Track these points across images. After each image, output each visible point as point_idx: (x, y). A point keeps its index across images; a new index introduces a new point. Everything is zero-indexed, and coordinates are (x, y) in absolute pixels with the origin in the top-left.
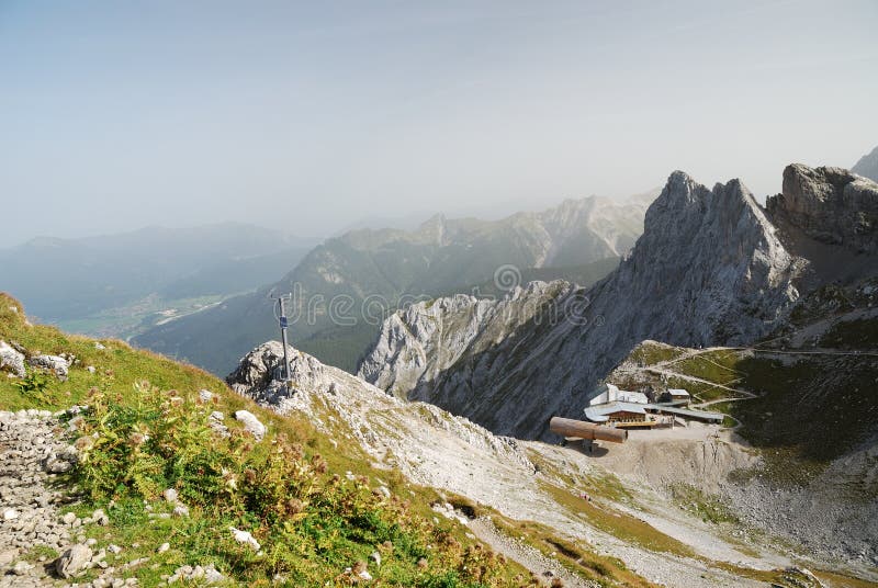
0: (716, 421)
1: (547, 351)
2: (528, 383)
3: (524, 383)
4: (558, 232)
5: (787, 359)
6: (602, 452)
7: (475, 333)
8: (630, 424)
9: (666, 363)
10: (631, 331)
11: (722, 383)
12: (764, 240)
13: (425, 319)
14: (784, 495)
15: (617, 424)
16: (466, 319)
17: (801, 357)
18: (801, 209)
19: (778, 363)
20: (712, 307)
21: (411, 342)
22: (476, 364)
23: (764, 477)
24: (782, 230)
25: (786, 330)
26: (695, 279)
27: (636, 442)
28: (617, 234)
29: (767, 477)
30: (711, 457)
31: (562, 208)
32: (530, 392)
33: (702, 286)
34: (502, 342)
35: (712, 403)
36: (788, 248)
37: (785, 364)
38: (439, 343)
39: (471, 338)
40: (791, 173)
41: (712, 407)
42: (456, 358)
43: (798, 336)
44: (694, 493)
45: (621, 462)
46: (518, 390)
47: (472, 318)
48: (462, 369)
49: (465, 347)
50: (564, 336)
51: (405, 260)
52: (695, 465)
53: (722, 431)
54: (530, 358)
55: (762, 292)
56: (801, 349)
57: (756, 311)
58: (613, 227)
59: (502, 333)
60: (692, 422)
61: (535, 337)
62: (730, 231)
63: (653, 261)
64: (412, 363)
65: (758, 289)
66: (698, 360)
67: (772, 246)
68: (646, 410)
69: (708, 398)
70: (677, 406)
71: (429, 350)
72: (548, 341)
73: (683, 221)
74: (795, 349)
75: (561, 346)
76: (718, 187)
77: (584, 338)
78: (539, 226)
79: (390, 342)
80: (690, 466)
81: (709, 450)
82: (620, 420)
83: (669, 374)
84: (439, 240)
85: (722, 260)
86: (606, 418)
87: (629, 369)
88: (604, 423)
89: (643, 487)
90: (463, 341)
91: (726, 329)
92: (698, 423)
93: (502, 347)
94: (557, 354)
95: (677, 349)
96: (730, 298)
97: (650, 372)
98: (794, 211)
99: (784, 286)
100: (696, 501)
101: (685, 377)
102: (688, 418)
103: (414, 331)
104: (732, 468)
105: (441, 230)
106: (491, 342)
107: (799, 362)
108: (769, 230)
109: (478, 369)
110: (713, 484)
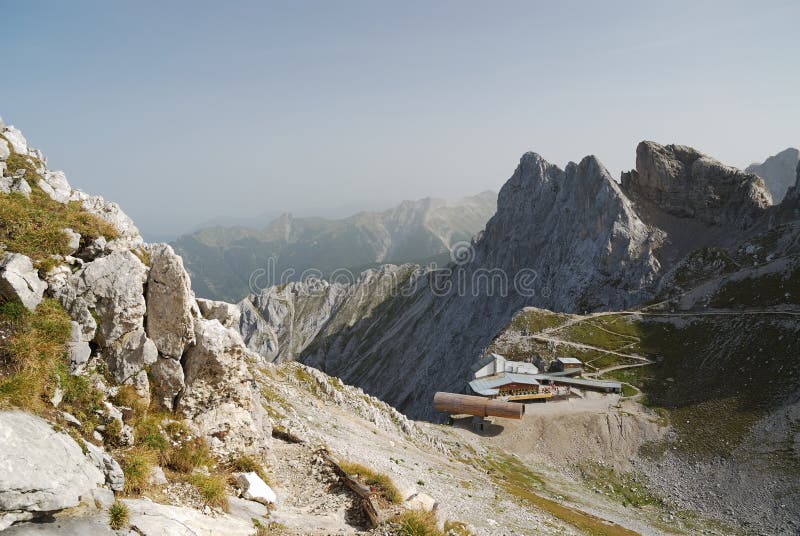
0: (614, 391)
1: (401, 332)
2: (382, 364)
3: (378, 365)
4: (397, 229)
5: (680, 322)
6: (496, 430)
7: (328, 317)
8: (523, 397)
9: (551, 330)
10: (487, 309)
11: (613, 349)
12: (623, 212)
13: (277, 304)
14: (706, 469)
15: (508, 397)
16: (318, 302)
17: (695, 319)
18: (654, 184)
19: (671, 326)
20: (573, 281)
21: (262, 327)
22: (328, 347)
23: (679, 450)
24: (637, 205)
25: (673, 292)
26: (553, 254)
27: (533, 417)
28: (449, 232)
29: (681, 448)
30: (618, 431)
31: (400, 209)
32: (385, 374)
33: (561, 261)
34: (355, 324)
35: (608, 370)
36: (645, 221)
37: (678, 326)
38: (291, 326)
39: (323, 322)
40: (644, 149)
41: (607, 375)
42: (308, 342)
43: (687, 298)
44: (605, 473)
45: (518, 440)
46: (372, 372)
47: (324, 301)
48: (315, 352)
49: (317, 332)
50: (418, 317)
51: (254, 256)
52: (600, 441)
53: (623, 401)
54: (383, 340)
55: (623, 263)
56: (692, 310)
57: (619, 282)
58: (446, 226)
59: (355, 315)
60: (589, 393)
61: (388, 320)
62: (587, 206)
63: (508, 239)
64: (264, 348)
65: (619, 261)
66: (584, 326)
67: (631, 218)
68: (538, 380)
69: (602, 366)
70: (570, 376)
71: (280, 334)
72: (400, 322)
73: (537, 199)
74: (685, 311)
75: (415, 327)
76: (571, 166)
77: (438, 318)
78: (380, 226)
79: (241, 326)
80: (595, 441)
81: (614, 423)
82: (511, 393)
83: (557, 342)
84: (287, 236)
85: (580, 234)
86: (497, 391)
87: (513, 337)
88: (495, 396)
89: (549, 469)
90: (315, 324)
91: (590, 301)
92: (595, 393)
93: (354, 330)
94: (411, 335)
95: (561, 315)
96: (591, 271)
97: (536, 340)
98: (647, 186)
99: (645, 257)
100: (609, 481)
101: (574, 344)
102: (584, 388)
103: (265, 315)
104: (642, 441)
105: (288, 229)
106: (345, 324)
107: (692, 323)
108: (627, 203)
109: (332, 352)
110: (625, 462)
